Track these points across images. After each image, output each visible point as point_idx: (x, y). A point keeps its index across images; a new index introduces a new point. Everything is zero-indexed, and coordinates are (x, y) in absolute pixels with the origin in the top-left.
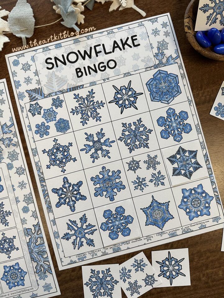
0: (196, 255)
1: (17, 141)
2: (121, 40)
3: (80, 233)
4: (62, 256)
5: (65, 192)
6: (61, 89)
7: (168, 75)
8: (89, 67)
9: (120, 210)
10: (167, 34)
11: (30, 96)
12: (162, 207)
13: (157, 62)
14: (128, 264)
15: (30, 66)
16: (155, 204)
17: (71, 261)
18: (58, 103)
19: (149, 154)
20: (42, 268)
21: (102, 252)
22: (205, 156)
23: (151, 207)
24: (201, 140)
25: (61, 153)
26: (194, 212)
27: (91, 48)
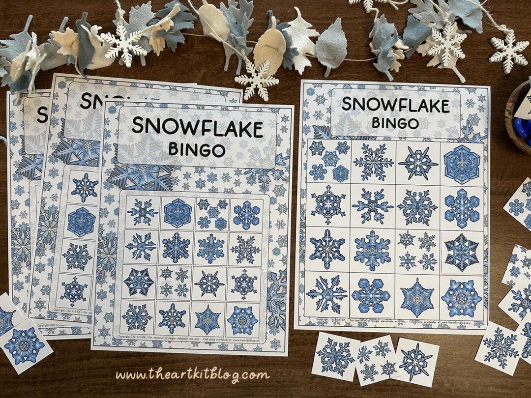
1: (288, 176)
2: (431, 101)
3: (328, 294)
4: (301, 314)
5: (323, 245)
6: (350, 135)
7: (470, 153)
8: (388, 120)
9: (378, 283)
10: (481, 109)
11: (316, 133)
12: (425, 292)
13: (463, 136)
14: (371, 344)
15: (325, 100)
16: (417, 288)
17: (310, 322)
18: (343, 149)
19: (427, 232)
20: (276, 321)
21: (346, 322)
22: (486, 251)
23: (413, 290)
24: (486, 234)
25: (331, 203)
26: (457, 308)
27: (396, 100)
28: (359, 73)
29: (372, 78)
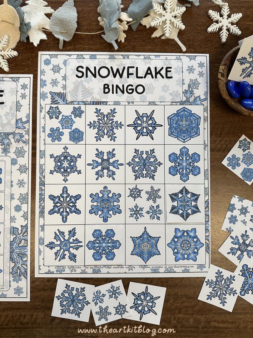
0: (172, 297)
1: (27, 138)
2: (156, 68)
3: (66, 245)
4: (41, 264)
5: (61, 201)
6: (84, 100)
7: (191, 114)
8: (117, 86)
9: (110, 233)
10: (201, 74)
11: (53, 98)
12: (152, 240)
13: (184, 99)
14: (104, 288)
15: (60, 69)
16: (145, 236)
17: (49, 271)
18: (78, 113)
19: (153, 185)
20: (18, 270)
21: (82, 270)
22: (207, 202)
23: (141, 238)
24: (206, 186)
25: (68, 163)
26: (182, 254)
27: (124, 68)
28: (90, 45)
29: (103, 49)
